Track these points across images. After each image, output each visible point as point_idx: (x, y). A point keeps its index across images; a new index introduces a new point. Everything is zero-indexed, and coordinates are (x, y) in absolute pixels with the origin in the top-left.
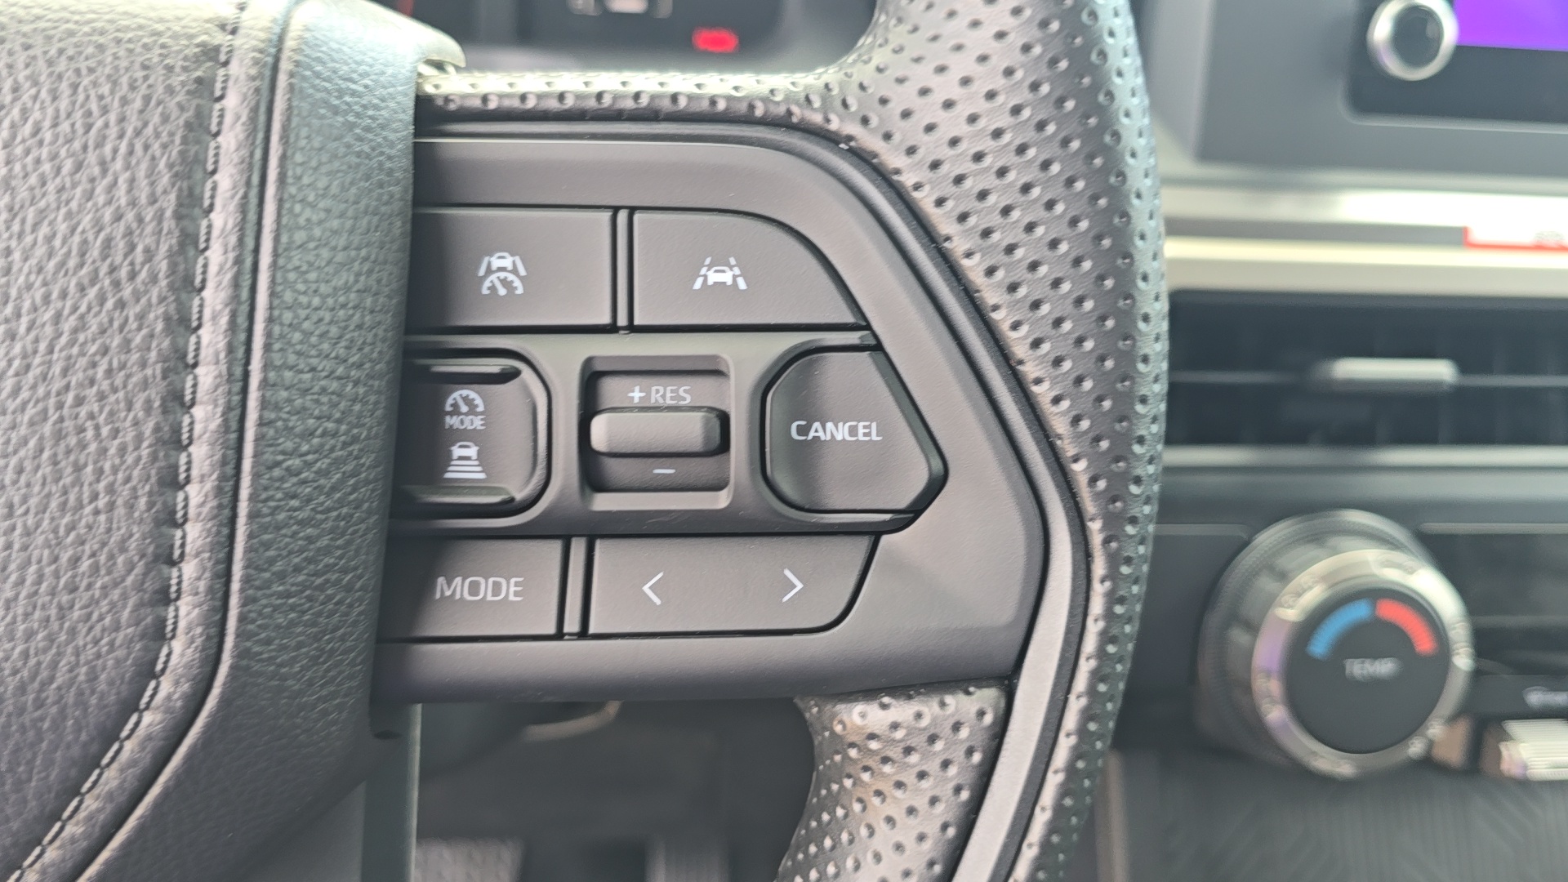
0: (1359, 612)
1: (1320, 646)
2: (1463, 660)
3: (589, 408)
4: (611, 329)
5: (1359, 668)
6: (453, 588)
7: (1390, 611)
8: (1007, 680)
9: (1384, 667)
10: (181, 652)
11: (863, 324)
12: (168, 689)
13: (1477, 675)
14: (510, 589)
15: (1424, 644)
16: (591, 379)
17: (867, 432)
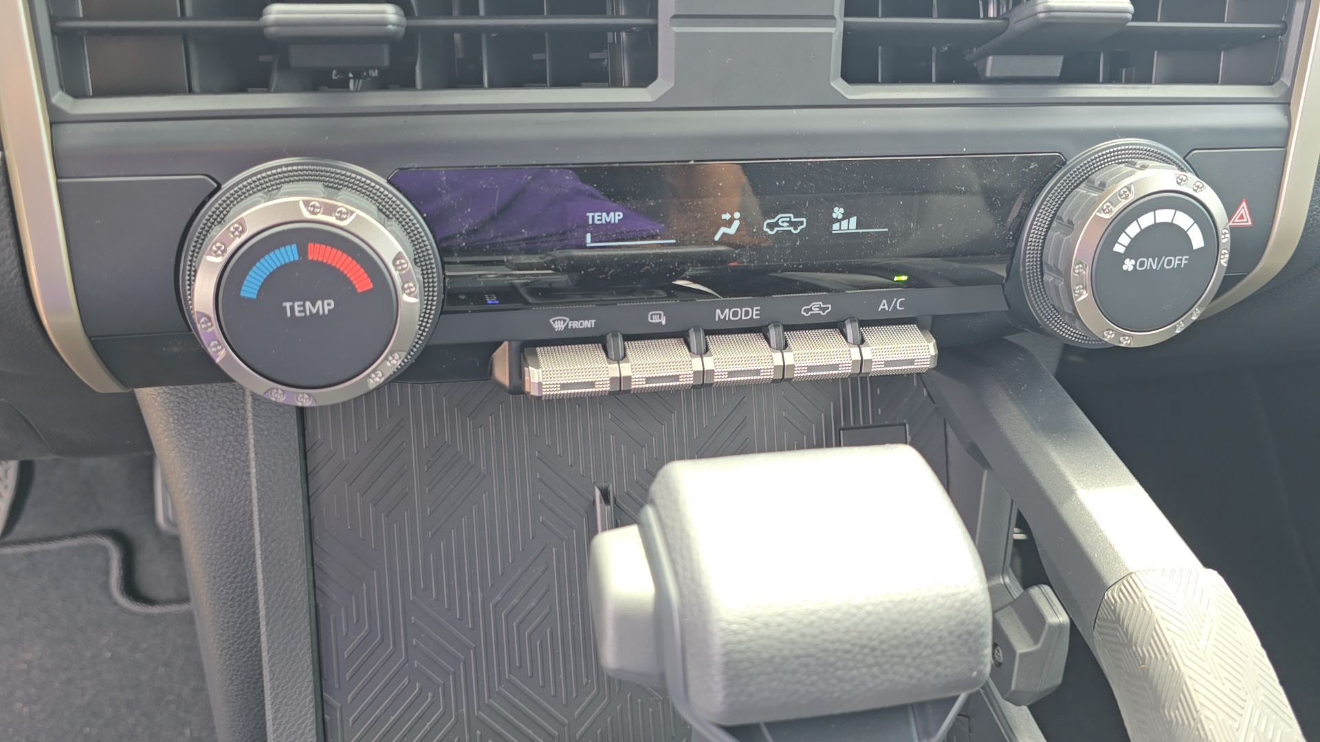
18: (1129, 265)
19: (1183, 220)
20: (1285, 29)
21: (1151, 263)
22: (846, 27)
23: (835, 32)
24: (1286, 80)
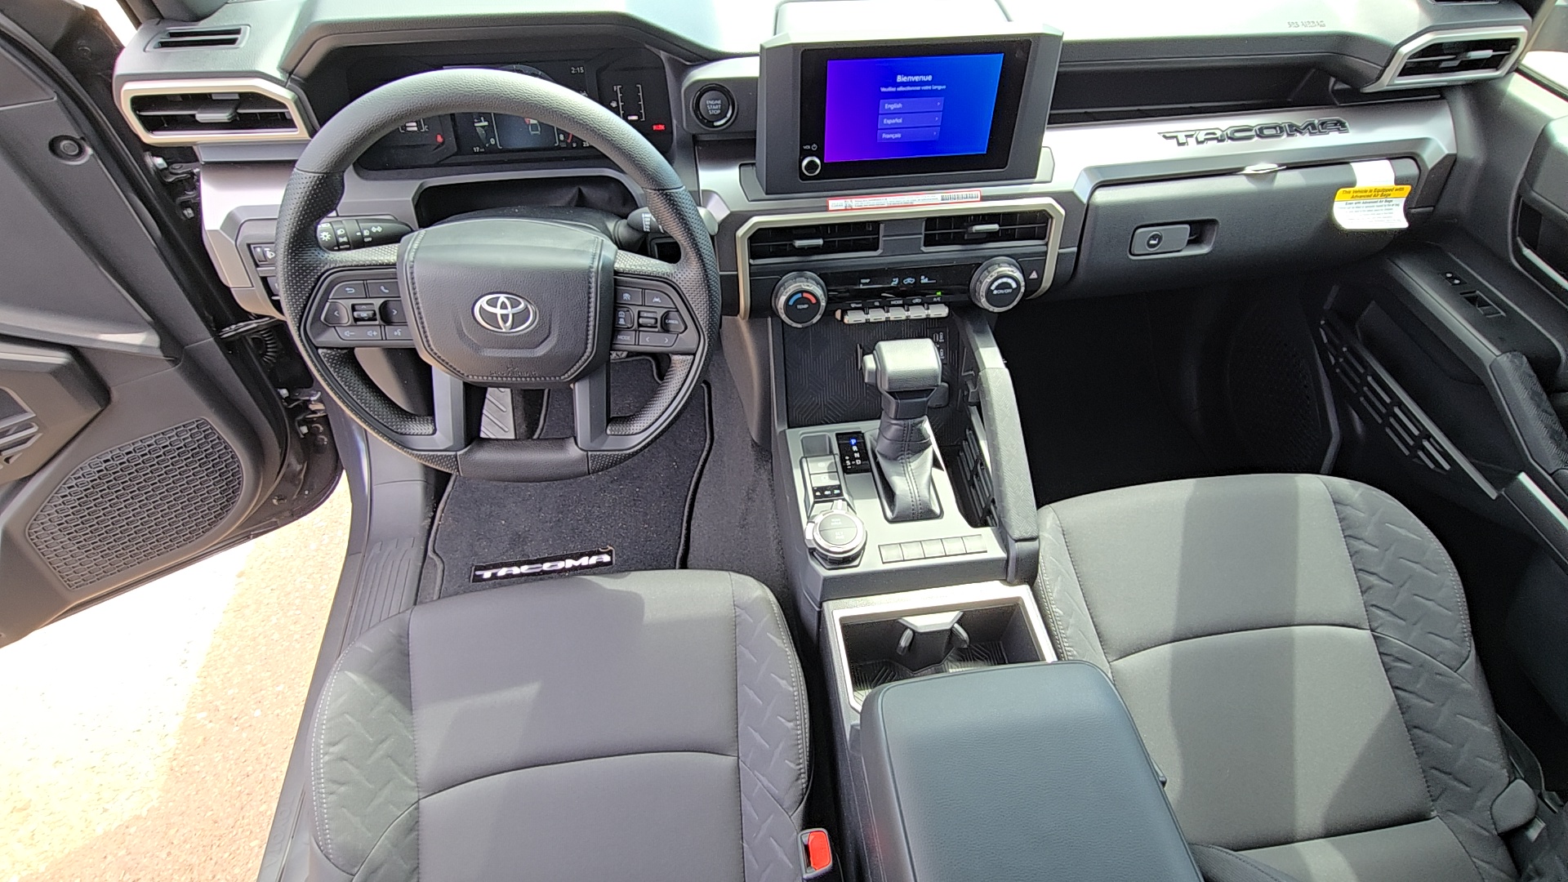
0: (799, 295)
1: (791, 303)
2: (823, 304)
3: (639, 317)
4: (642, 305)
5: (799, 307)
6: (619, 337)
7: (805, 295)
8: (694, 355)
9: (806, 306)
10: (589, 350)
11: (676, 308)
12: (585, 357)
13: (826, 307)
14: (628, 338)
15: (814, 301)
16: (639, 312)
17: (676, 322)
18: (995, 292)
19: (1010, 281)
20: (1047, 226)
21: (1001, 291)
22: (925, 234)
23: (922, 236)
24: (1046, 240)
